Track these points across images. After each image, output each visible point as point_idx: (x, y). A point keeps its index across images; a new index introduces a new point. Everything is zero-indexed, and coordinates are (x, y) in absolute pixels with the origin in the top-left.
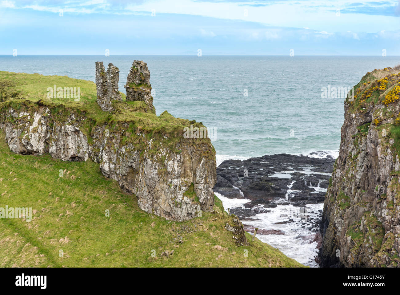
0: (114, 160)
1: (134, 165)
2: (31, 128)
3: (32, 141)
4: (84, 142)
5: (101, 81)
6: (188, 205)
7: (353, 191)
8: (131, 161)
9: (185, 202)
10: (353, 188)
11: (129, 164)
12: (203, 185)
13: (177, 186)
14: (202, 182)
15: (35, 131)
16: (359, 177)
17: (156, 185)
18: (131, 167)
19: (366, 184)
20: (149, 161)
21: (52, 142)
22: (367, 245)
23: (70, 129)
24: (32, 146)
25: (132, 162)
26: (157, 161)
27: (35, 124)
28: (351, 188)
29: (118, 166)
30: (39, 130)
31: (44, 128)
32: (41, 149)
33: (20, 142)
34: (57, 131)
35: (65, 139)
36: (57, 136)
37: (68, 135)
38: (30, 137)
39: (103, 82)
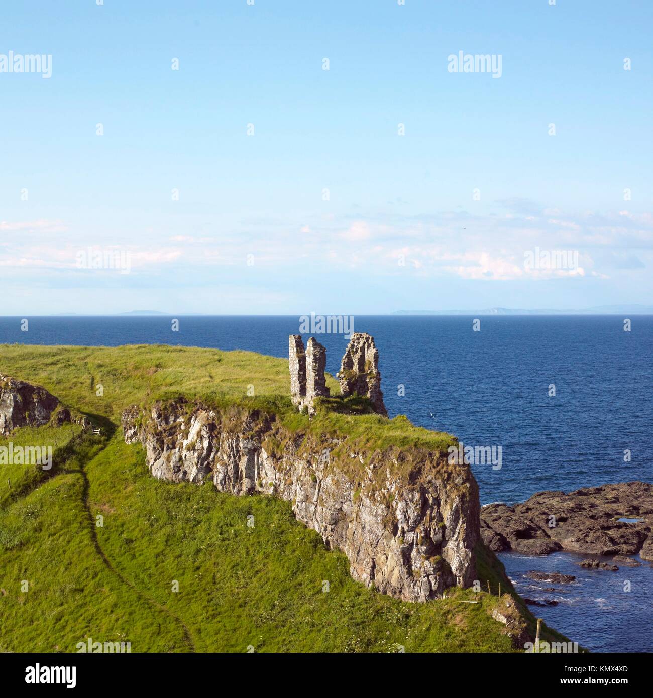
0: (314, 497)
1: (345, 507)
2: (185, 442)
3: (186, 465)
4: (268, 467)
5: (298, 368)
6: (431, 578)
8: (341, 500)
9: (425, 572)
11: (338, 506)
12: (456, 544)
13: (413, 543)
14: (454, 539)
15: (191, 448)
17: (378, 542)
18: (341, 509)
20: (367, 501)
21: (219, 466)
23: (245, 446)
24: (185, 473)
25: (342, 502)
26: (381, 502)
27: (192, 436)
29: (319, 508)
30: (198, 446)
31: (206, 444)
32: (200, 476)
33: (168, 466)
34: (227, 448)
35: (238, 463)
36: (225, 457)
37: (243, 455)
38: (184, 459)
39: (300, 370)
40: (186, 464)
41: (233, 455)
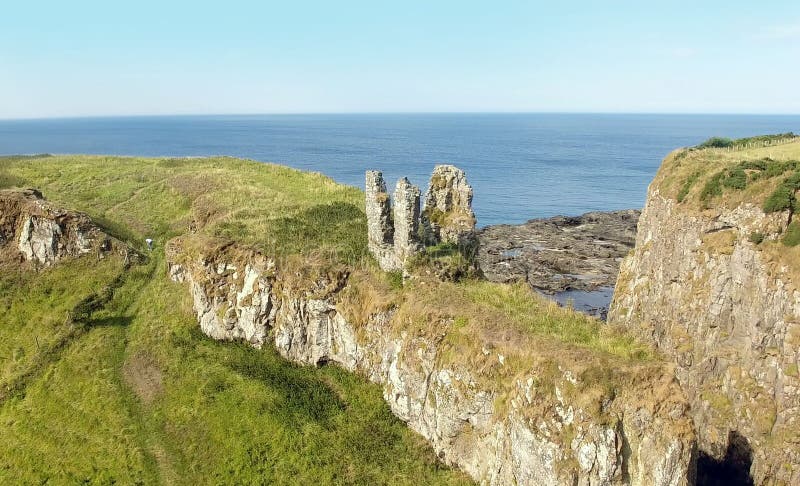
0: (420, 393)
1: (474, 418)
2: (240, 296)
4: (346, 335)
5: (380, 212)
7: (700, 330)
8: (469, 410)
10: (701, 325)
11: (463, 416)
15: (248, 301)
16: (715, 311)
18: (467, 421)
19: (730, 324)
20: (525, 432)
21: (282, 328)
22: (743, 421)
23: (316, 307)
24: (241, 330)
25: (470, 413)
26: (550, 439)
27: (248, 288)
28: (697, 324)
29: (430, 409)
30: (255, 301)
31: (265, 300)
32: (259, 337)
33: (220, 322)
34: (292, 308)
35: (306, 325)
36: (290, 318)
37: (313, 317)
38: (238, 315)
39: (383, 214)
40: (242, 321)
41: (300, 317)
